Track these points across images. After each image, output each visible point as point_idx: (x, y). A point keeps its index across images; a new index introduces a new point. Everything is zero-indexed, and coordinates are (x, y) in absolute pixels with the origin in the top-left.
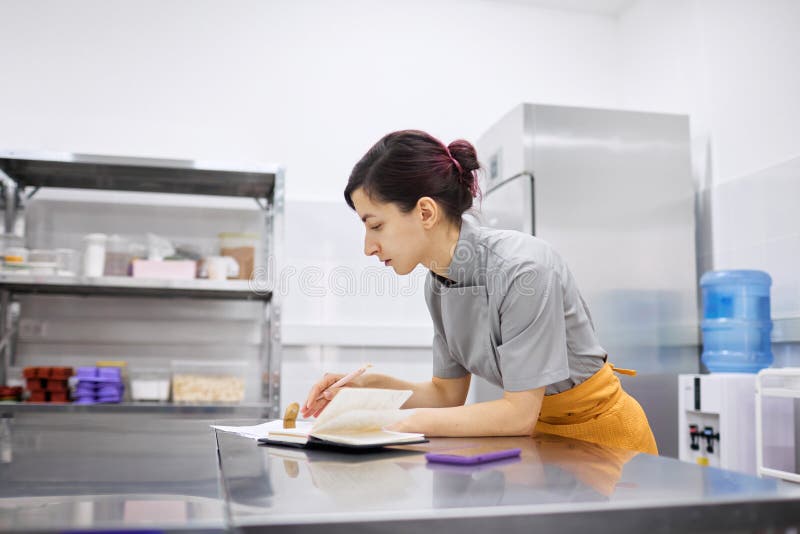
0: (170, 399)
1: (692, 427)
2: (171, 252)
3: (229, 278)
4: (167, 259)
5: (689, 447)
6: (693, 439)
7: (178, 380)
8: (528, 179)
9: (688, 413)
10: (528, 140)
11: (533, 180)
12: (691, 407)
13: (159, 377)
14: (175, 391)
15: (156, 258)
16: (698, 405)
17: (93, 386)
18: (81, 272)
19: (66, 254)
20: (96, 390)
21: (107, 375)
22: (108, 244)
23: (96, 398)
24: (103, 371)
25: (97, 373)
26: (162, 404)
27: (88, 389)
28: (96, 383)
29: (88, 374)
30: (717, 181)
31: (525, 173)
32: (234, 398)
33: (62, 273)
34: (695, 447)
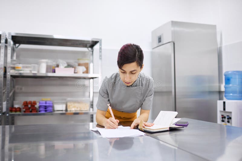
0: (66, 110)
1: (222, 115)
2: (66, 65)
3: (83, 73)
4: (66, 67)
5: (221, 121)
6: (222, 119)
7: (69, 104)
8: (173, 44)
9: (221, 111)
10: (172, 29)
11: (174, 44)
12: (222, 110)
13: (62, 103)
14: (68, 107)
15: (62, 67)
16: (224, 109)
17: (45, 107)
18: (38, 72)
19: (35, 66)
20: (46, 108)
21: (49, 103)
22: (47, 63)
23: (46, 111)
24: (47, 102)
25: (46, 103)
26: (64, 112)
27: (43, 108)
28: (46, 106)
29: (42, 103)
30: (224, 44)
31: (172, 42)
32: (86, 109)
33: (33, 72)
34: (223, 121)
